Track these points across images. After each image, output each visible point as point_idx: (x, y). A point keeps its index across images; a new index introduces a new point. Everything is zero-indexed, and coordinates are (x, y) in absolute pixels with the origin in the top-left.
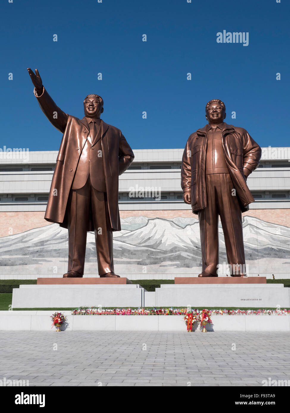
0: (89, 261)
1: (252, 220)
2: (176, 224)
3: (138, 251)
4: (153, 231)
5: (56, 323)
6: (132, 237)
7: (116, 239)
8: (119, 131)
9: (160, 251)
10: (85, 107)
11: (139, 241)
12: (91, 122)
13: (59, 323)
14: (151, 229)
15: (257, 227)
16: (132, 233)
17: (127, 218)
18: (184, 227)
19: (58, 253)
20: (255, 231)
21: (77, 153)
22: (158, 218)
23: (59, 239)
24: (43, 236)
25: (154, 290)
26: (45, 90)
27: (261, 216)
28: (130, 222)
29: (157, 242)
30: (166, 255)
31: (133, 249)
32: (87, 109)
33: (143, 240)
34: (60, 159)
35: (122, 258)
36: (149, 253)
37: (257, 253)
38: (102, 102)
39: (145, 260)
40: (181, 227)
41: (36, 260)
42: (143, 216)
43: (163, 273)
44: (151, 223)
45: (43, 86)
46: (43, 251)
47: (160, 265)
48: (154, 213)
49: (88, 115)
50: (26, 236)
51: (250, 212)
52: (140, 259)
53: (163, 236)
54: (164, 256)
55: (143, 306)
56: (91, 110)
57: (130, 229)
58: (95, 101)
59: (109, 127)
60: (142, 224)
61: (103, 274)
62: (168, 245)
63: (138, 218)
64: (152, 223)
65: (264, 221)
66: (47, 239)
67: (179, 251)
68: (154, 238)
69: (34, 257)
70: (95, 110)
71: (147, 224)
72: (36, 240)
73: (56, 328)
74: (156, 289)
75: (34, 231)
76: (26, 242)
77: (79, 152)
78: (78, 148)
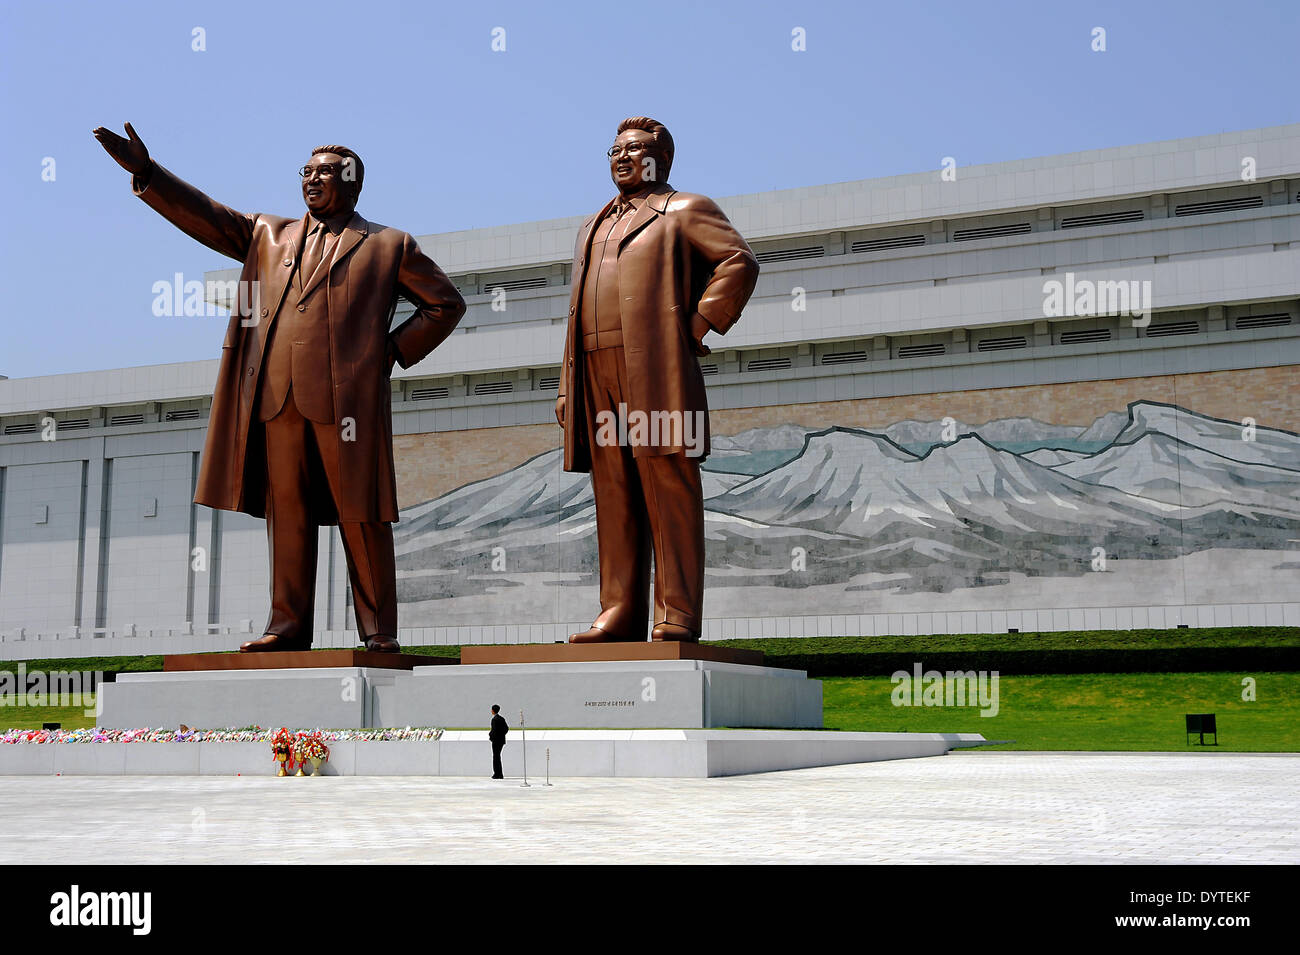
1: (1163, 415)
2: (897, 446)
3: (776, 541)
4: (824, 471)
6: (757, 496)
7: (712, 504)
9: (845, 538)
11: (778, 510)
12: (316, 229)
14: (815, 468)
15: (1178, 440)
16: (758, 482)
17: (739, 436)
18: (922, 454)
19: (540, 557)
20: (1171, 455)
22: (839, 429)
23: (540, 515)
27: (1195, 399)
28: (751, 447)
29: (835, 509)
30: (867, 552)
31: (760, 536)
33: (794, 501)
35: (729, 568)
36: (812, 547)
37: (1177, 534)
39: (800, 570)
40: (914, 455)
41: (477, 581)
42: (789, 424)
43: (857, 610)
44: (817, 447)
47: (846, 585)
48: (827, 412)
50: (447, 509)
51: (1156, 388)
52: (782, 568)
53: (854, 486)
54: (860, 554)
56: (314, 196)
57: (750, 470)
60: (788, 451)
62: (872, 517)
63: (775, 432)
64: (819, 445)
65: (1204, 417)
66: (505, 515)
67: (908, 536)
68: (827, 498)
69: (472, 572)
70: (324, 196)
71: (803, 452)
72: (474, 520)
75: (468, 493)
76: (447, 526)
77: (268, 322)
78: (266, 312)
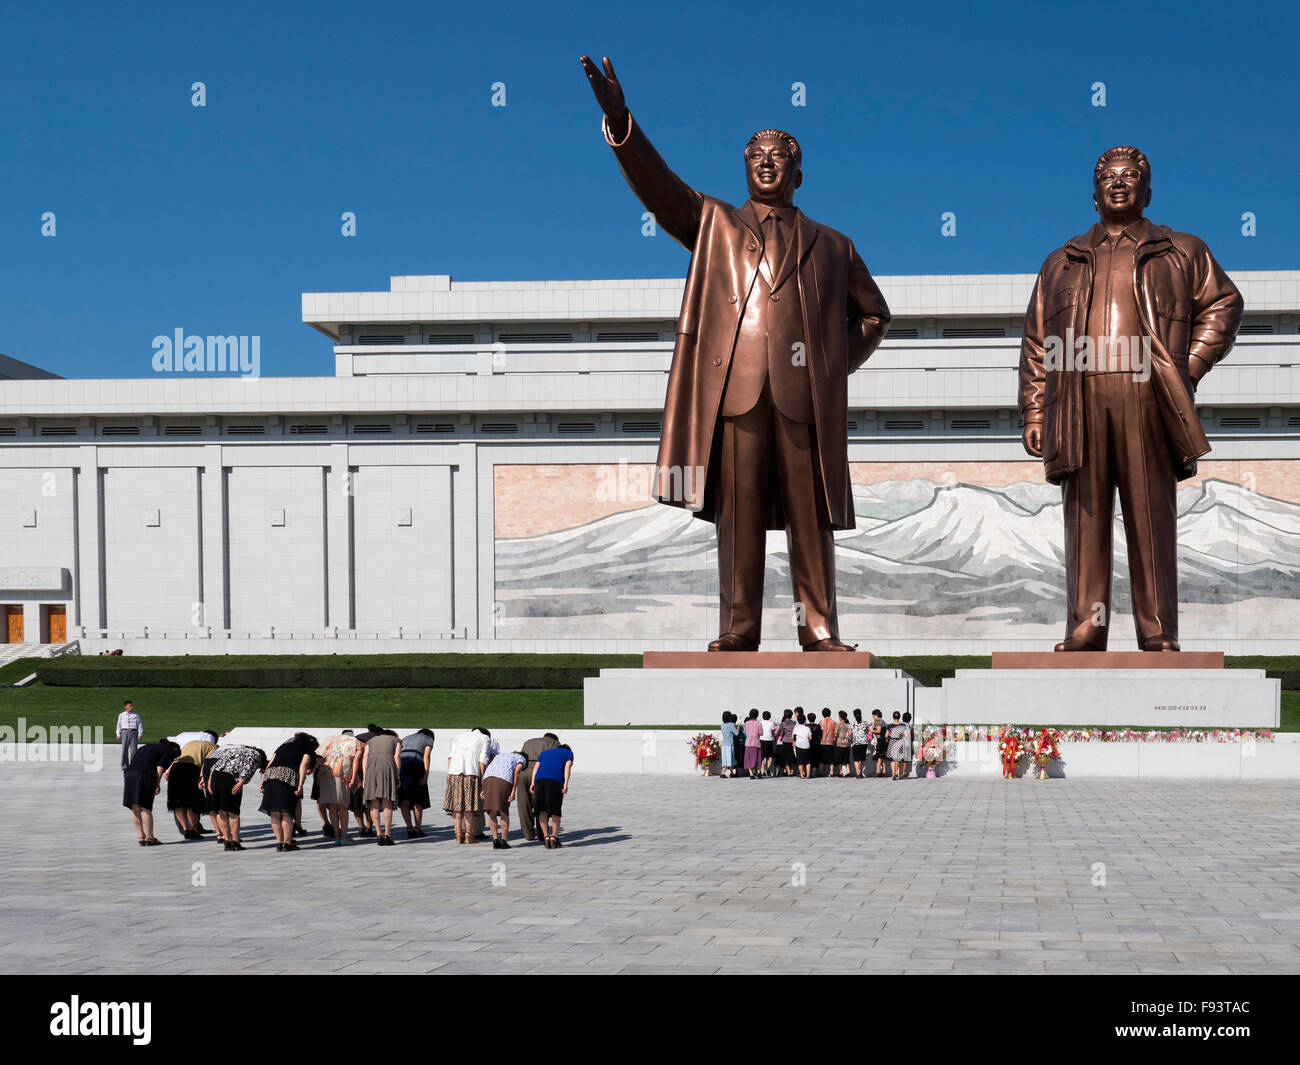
0: (771, 605)
1: (1227, 490)
2: (1014, 503)
3: (906, 577)
4: (950, 521)
6: (890, 539)
7: (848, 543)
8: (846, 242)
9: (967, 577)
10: (749, 171)
11: (910, 551)
12: (768, 217)
14: (943, 517)
15: (1239, 511)
16: (891, 526)
17: (876, 486)
18: (1034, 511)
19: (689, 581)
21: (732, 311)
22: (964, 485)
23: (688, 544)
24: (643, 536)
25: (939, 684)
26: (634, 124)
28: (886, 496)
29: (959, 552)
30: (985, 589)
31: (891, 572)
32: (755, 175)
33: (921, 546)
34: (684, 328)
35: (865, 598)
36: (938, 583)
38: (799, 151)
39: (926, 602)
40: (1027, 511)
41: (627, 601)
42: (921, 479)
43: (976, 637)
44: (943, 500)
45: (627, 111)
46: (647, 577)
47: (968, 616)
48: (954, 470)
49: (759, 196)
50: (596, 534)
52: (912, 600)
53: (976, 535)
54: (979, 590)
56: (766, 179)
57: (885, 516)
58: (776, 152)
59: (818, 231)
60: (919, 501)
61: (809, 642)
62: (990, 560)
63: (907, 485)
64: (946, 498)
65: (1260, 495)
66: (654, 542)
67: (1020, 578)
68: (953, 542)
69: (622, 593)
70: (778, 180)
71: (932, 503)
72: (624, 545)
74: (944, 680)
75: (617, 521)
76: (596, 550)
77: (738, 309)
78: (735, 298)
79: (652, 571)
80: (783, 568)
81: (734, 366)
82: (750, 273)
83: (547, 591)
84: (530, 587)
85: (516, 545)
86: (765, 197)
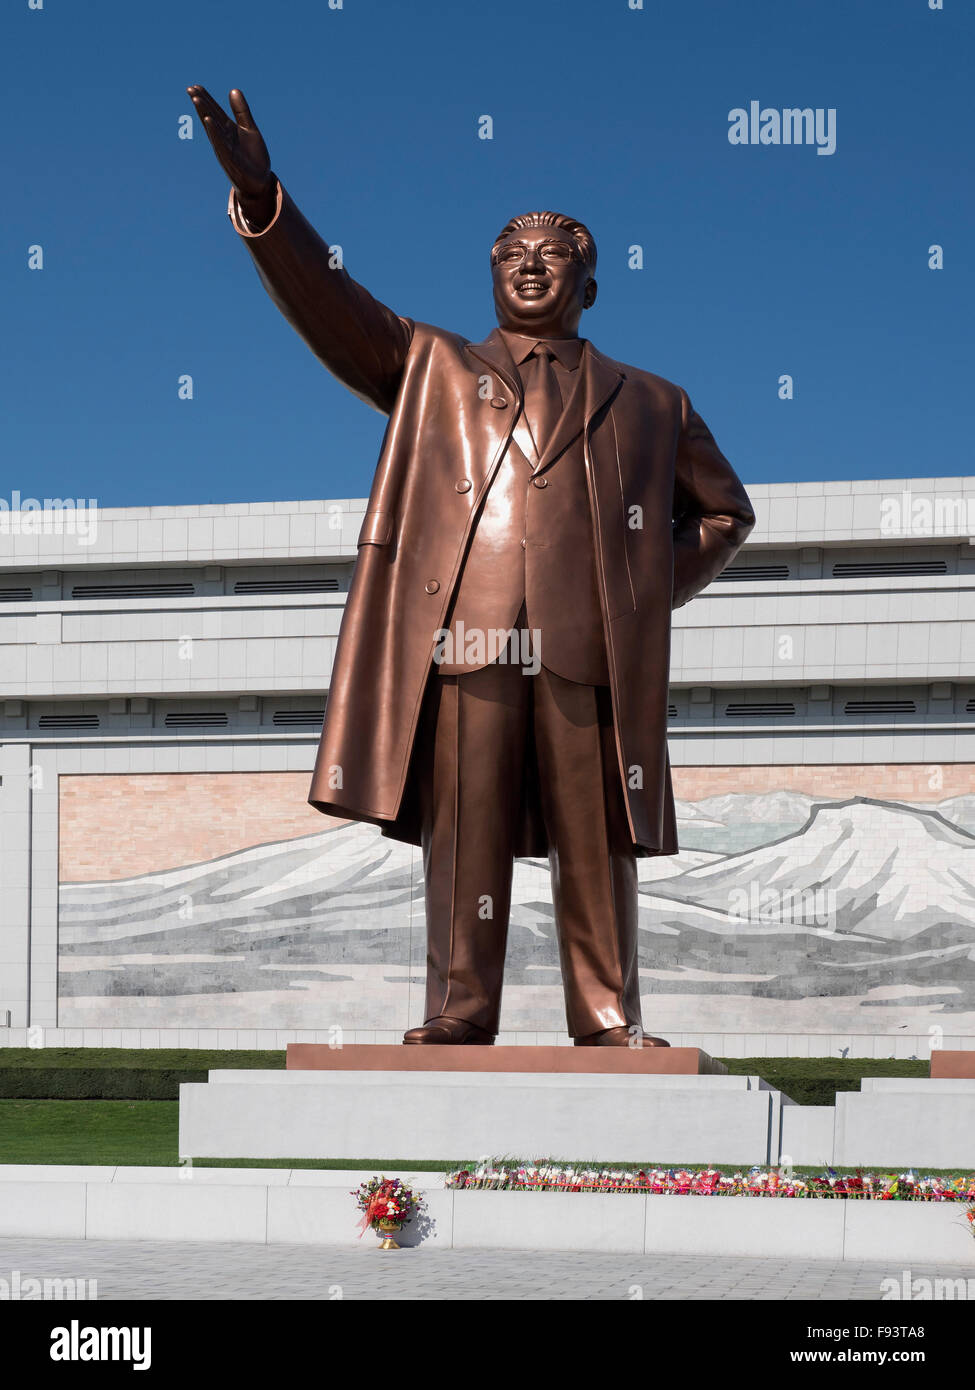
0: (520, 980)
2: (952, 827)
3: (758, 939)
4: (837, 854)
5: (376, 1217)
7: (655, 888)
8: (676, 395)
9: (864, 940)
10: (498, 281)
12: (532, 355)
13: (391, 1218)
14: (824, 849)
16: (735, 862)
17: (708, 801)
19: (380, 945)
21: (461, 507)
22: (864, 801)
23: (380, 890)
24: (305, 878)
25: (831, 1102)
28: (725, 819)
29: (852, 903)
30: (896, 959)
31: (732, 932)
32: (509, 287)
34: (373, 536)
35: (681, 970)
38: (592, 249)
39: (791, 977)
41: (275, 973)
42: (789, 791)
43: (876, 1031)
44: (828, 822)
45: (275, 180)
46: (310, 939)
47: (862, 998)
48: (846, 778)
49: (514, 320)
50: (224, 877)
52: (765, 973)
53: (884, 876)
54: (886, 960)
55: (774, 1162)
56: (530, 292)
57: (722, 847)
58: (550, 248)
59: (622, 376)
60: (782, 825)
61: (586, 1032)
62: (908, 915)
63: (763, 800)
64: (832, 820)
66: (323, 888)
69: (267, 961)
70: (552, 293)
71: (806, 827)
72: (273, 891)
73: (378, 1235)
74: (839, 1095)
75: (260, 857)
76: (224, 899)
77: (471, 503)
78: (467, 484)
79: (318, 929)
80: (540, 927)
81: (462, 594)
82: (495, 446)
83: (146, 959)
84: (115, 953)
85: (93, 891)
86: (527, 322)
